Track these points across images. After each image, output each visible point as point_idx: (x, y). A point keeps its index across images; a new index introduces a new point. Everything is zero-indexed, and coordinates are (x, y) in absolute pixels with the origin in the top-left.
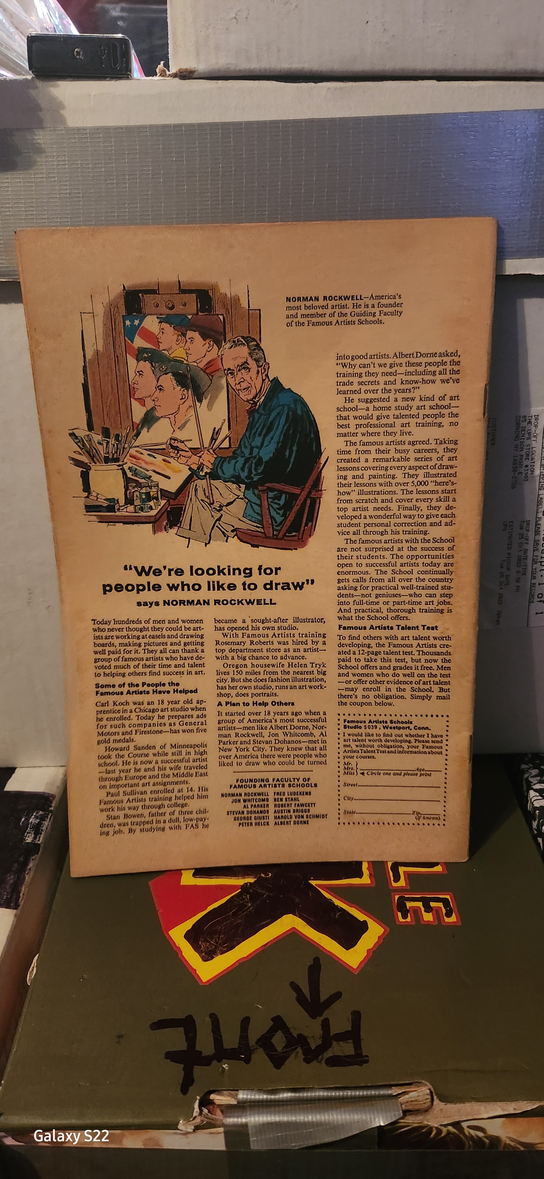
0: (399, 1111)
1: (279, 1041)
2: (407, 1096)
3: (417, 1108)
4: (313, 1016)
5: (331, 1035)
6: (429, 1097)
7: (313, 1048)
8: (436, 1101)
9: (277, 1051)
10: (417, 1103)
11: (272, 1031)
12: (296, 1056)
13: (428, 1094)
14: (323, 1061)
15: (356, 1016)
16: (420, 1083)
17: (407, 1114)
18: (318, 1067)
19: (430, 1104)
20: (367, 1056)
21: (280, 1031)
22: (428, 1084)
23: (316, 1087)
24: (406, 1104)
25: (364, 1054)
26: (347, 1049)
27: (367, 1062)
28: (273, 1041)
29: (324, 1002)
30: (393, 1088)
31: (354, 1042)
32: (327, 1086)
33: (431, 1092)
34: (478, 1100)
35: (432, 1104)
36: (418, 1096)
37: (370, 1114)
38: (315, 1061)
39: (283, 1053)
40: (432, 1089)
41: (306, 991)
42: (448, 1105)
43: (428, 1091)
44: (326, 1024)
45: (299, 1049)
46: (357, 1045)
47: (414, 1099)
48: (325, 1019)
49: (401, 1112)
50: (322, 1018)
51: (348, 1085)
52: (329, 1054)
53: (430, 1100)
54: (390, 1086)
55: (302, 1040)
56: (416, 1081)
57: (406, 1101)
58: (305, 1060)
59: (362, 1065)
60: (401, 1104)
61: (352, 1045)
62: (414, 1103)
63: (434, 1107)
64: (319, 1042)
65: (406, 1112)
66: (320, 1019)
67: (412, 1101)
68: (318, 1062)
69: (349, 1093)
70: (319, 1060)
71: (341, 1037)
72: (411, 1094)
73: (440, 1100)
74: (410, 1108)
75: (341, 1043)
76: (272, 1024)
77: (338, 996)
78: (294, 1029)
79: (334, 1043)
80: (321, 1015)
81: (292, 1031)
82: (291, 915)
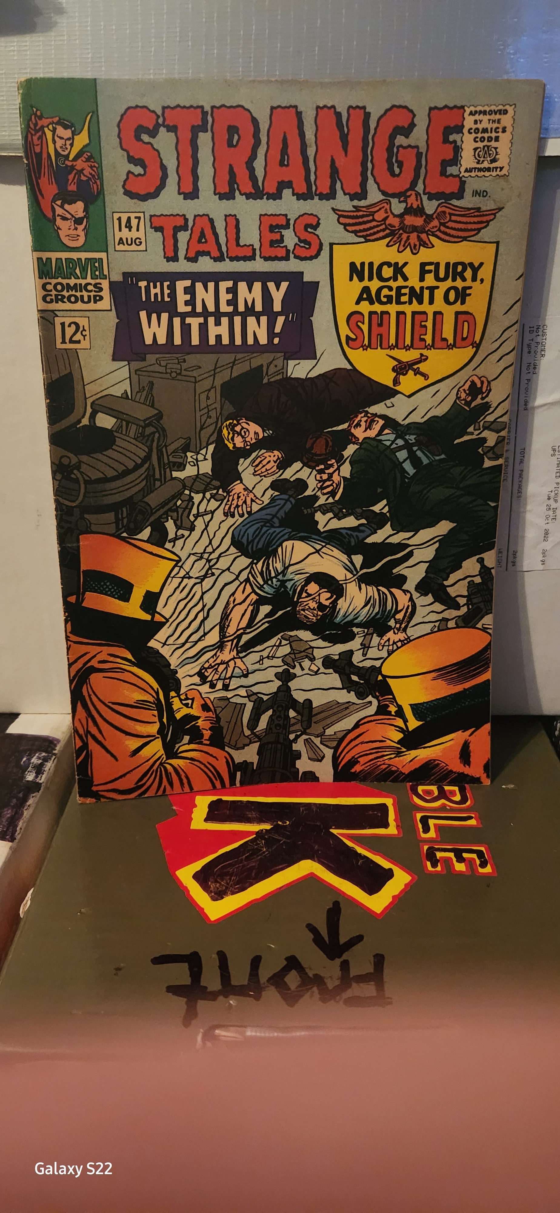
1: (292, 980)
4: (331, 957)
5: (351, 976)
7: (330, 988)
9: (290, 989)
11: (285, 970)
12: (311, 995)
14: (342, 1001)
15: (379, 959)
18: (337, 1007)
20: (390, 998)
21: (294, 971)
23: (333, 1026)
25: (387, 996)
26: (368, 990)
27: (390, 1003)
28: (287, 979)
29: (343, 944)
31: (376, 984)
38: (332, 1001)
39: (296, 991)
41: (324, 933)
44: (345, 966)
45: (315, 989)
46: (380, 987)
48: (344, 960)
50: (341, 959)
52: (348, 994)
55: (318, 980)
58: (321, 999)
59: (384, 1006)
61: (374, 987)
64: (337, 982)
66: (338, 961)
68: (336, 1001)
70: (338, 1000)
71: (362, 978)
75: (361, 984)
76: (285, 963)
77: (359, 939)
78: (310, 969)
79: (354, 985)
80: (340, 957)
81: (307, 971)
82: (309, 861)
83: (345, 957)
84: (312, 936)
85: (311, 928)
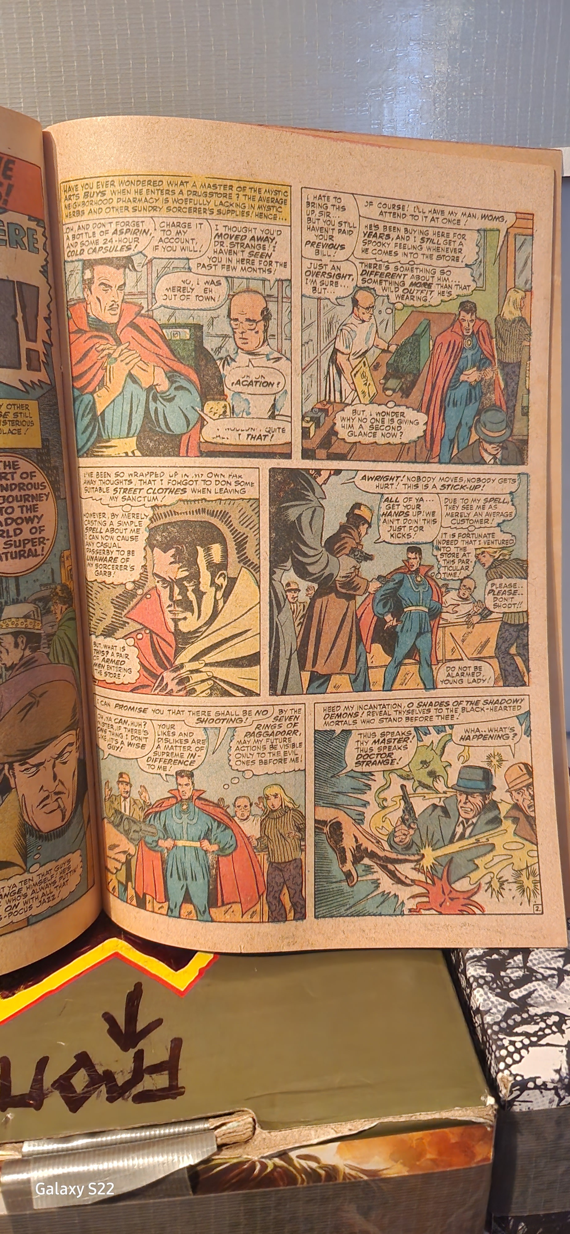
0: (213, 1145)
1: (80, 1081)
2: (224, 1128)
3: (234, 1140)
4: (125, 1049)
5: (144, 1067)
6: (251, 1126)
7: (120, 1084)
8: (258, 1130)
9: (76, 1092)
10: (235, 1134)
11: (74, 1069)
12: (98, 1096)
13: (250, 1123)
14: (130, 1098)
15: (177, 1044)
16: (243, 1111)
17: (224, 1148)
18: (125, 1105)
19: (251, 1133)
20: (183, 1087)
21: (82, 1070)
22: (250, 1111)
23: (119, 1128)
24: (223, 1137)
25: (180, 1085)
26: (161, 1081)
27: (182, 1094)
28: (74, 1081)
29: (139, 1032)
30: (210, 1120)
31: (170, 1074)
32: (130, 1127)
33: (254, 1120)
34: (307, 1123)
35: (254, 1134)
36: (238, 1126)
37: (178, 1153)
38: (120, 1099)
39: (83, 1093)
40: (255, 1118)
41: (121, 1020)
42: (272, 1133)
43: (251, 1120)
44: (139, 1057)
45: (103, 1088)
46: (174, 1076)
47: (231, 1131)
48: (139, 1050)
49: (215, 1146)
50: (136, 1050)
51: (156, 1123)
52: (139, 1088)
53: (251, 1129)
54: (207, 1118)
55: (109, 1077)
56: (238, 1109)
57: (222, 1133)
58: (108, 1099)
59: (176, 1098)
60: (217, 1138)
61: (167, 1077)
62: (232, 1134)
63: (255, 1137)
64: (128, 1077)
65: (220, 1147)
66: (132, 1052)
67: (230, 1133)
68: (123, 1099)
69: (157, 1132)
70: (126, 1097)
71: (156, 1069)
72: (229, 1125)
73: (262, 1128)
74: (224, 1141)
75: (154, 1076)
76: (75, 1061)
77: (159, 1022)
78: (101, 1065)
79: (146, 1077)
80: (134, 1047)
81: (97, 1067)
82: (115, 939)
83: (140, 1046)
84: (107, 1026)
85: (109, 1018)
